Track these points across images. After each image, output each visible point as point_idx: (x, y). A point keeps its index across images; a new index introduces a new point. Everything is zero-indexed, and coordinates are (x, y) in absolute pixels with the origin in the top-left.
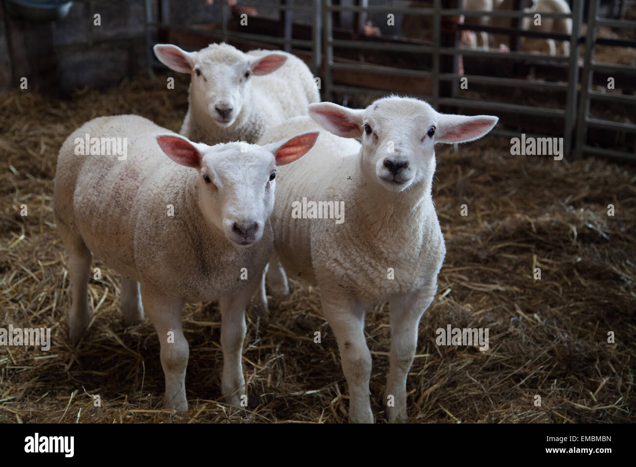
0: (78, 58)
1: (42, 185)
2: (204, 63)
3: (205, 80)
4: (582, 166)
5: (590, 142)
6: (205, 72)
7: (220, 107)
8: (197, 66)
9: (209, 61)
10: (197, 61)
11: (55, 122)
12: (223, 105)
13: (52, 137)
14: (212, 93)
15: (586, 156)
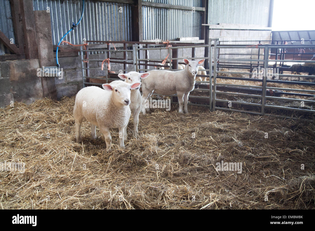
0: (63, 88)
1: (54, 125)
2: (118, 88)
3: (119, 92)
4: (215, 113)
5: (217, 106)
6: (119, 90)
7: (126, 100)
8: (115, 89)
9: (120, 87)
10: (115, 87)
11: (56, 107)
12: (127, 100)
13: (56, 111)
14: (123, 97)
15: (216, 110)
